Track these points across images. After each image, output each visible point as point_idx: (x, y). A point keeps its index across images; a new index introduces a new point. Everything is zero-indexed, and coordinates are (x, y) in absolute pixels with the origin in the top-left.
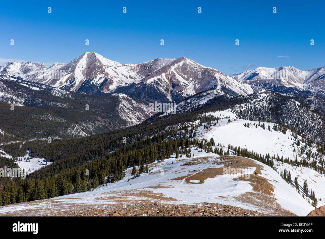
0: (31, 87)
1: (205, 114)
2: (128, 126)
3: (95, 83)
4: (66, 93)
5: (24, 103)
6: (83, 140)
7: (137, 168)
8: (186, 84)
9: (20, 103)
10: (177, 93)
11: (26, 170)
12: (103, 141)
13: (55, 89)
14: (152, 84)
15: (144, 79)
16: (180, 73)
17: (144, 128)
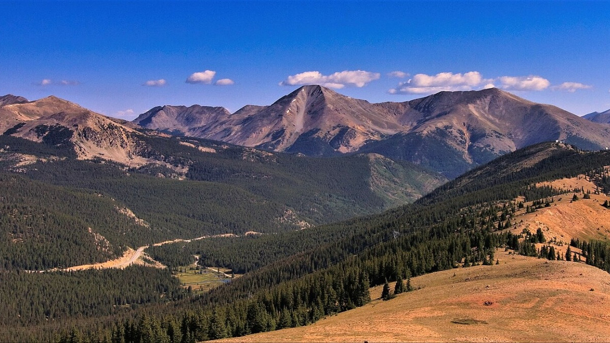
0: (200, 148)
1: (535, 185)
2: (387, 208)
3: (322, 137)
4: (267, 156)
5: (187, 175)
6: (302, 234)
7: (392, 286)
8: (498, 133)
9: (181, 174)
10: (481, 148)
11: (194, 287)
12: (340, 235)
13: (245, 150)
14: (433, 135)
15: (415, 128)
16: (486, 115)
17: (418, 212)
